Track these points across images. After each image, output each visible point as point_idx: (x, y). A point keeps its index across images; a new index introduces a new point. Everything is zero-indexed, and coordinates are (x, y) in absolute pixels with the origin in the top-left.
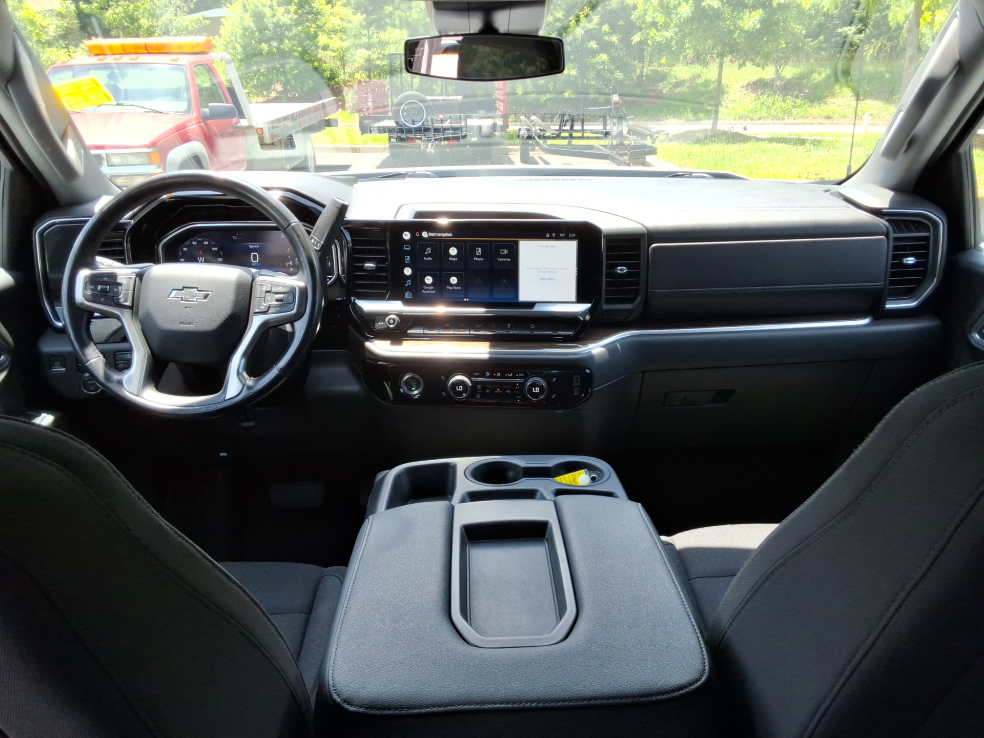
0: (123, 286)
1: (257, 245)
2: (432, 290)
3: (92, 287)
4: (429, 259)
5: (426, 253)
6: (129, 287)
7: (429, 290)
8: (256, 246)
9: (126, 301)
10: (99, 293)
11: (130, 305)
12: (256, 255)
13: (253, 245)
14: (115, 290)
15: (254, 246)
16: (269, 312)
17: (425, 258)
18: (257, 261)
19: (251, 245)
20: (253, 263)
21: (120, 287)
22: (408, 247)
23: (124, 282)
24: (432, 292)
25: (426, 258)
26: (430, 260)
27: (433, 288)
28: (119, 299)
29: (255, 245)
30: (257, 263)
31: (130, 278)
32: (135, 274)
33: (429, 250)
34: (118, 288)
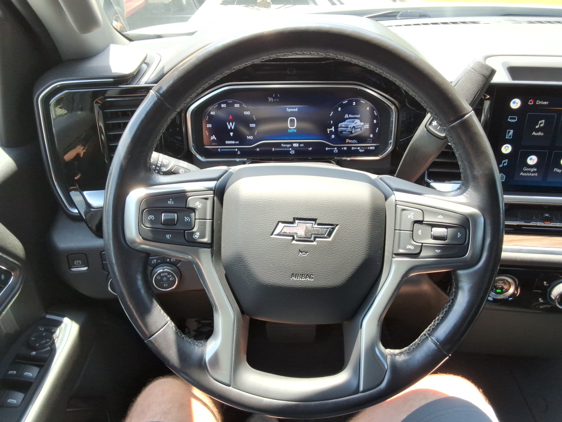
0: (197, 212)
1: (295, 108)
2: (534, 172)
3: (152, 217)
4: (540, 134)
5: (537, 127)
6: (205, 214)
7: (529, 172)
8: (294, 110)
9: (204, 237)
10: (162, 227)
11: (210, 242)
12: (294, 120)
13: (291, 108)
14: (186, 219)
15: (292, 110)
16: (422, 254)
17: (534, 133)
18: (295, 127)
19: (289, 108)
20: (290, 129)
21: (193, 215)
22: (515, 119)
23: (199, 207)
24: (533, 175)
25: (536, 132)
26: (540, 136)
27: (535, 170)
28: (193, 233)
29: (293, 108)
30: (295, 129)
31: (207, 199)
32: (212, 192)
33: (542, 123)
34: (190, 217)
